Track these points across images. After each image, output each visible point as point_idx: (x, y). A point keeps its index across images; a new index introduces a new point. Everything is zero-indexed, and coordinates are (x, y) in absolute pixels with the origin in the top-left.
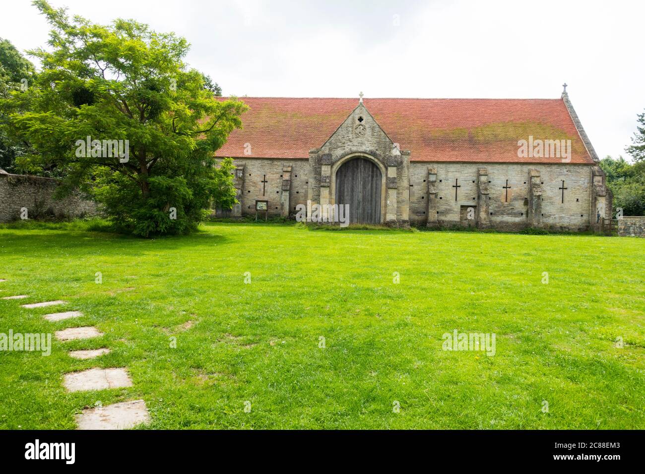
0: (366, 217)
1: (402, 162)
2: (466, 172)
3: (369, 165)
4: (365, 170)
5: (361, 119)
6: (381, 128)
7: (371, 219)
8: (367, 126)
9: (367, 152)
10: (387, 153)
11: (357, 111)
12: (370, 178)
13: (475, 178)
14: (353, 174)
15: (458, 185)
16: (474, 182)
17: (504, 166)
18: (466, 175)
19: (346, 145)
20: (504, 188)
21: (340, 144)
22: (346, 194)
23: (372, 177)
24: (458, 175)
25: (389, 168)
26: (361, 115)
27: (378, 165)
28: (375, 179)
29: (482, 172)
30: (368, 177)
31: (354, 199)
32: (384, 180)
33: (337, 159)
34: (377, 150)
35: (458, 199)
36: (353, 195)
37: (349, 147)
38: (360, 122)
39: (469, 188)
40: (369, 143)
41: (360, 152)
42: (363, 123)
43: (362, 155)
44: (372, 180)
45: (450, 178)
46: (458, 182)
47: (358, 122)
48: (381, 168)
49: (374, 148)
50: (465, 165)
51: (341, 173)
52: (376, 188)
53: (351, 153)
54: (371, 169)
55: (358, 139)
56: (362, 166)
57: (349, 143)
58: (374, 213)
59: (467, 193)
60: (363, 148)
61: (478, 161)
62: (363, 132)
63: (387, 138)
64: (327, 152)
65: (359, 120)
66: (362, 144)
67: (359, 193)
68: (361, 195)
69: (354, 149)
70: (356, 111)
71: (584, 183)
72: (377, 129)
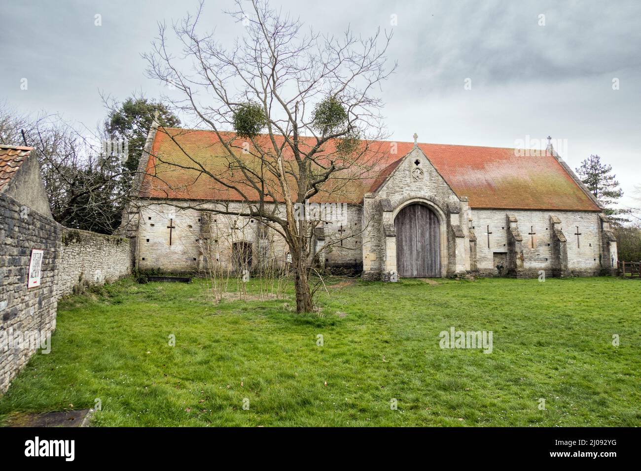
0: (426, 269)
1: (461, 209)
2: (496, 218)
3: (427, 212)
4: (422, 217)
5: (417, 163)
6: (438, 173)
7: (431, 270)
8: (424, 170)
9: (426, 197)
10: (446, 199)
11: (414, 154)
12: (428, 225)
13: (504, 225)
14: (411, 222)
15: (490, 232)
16: (503, 228)
17: (528, 213)
18: (496, 221)
19: (404, 190)
20: (529, 234)
21: (398, 189)
22: (404, 243)
23: (430, 224)
24: (488, 222)
25: (452, 216)
26: (418, 158)
27: (438, 211)
28: (433, 226)
29: (512, 219)
30: (425, 226)
31: (413, 249)
32: (443, 228)
33: (396, 205)
34: (435, 195)
35: (490, 246)
36: (411, 245)
37: (408, 192)
38: (417, 165)
39: (500, 234)
40: (427, 188)
41: (419, 198)
42: (420, 166)
43: (421, 200)
44: (430, 228)
45: (482, 225)
46: (489, 229)
47: (415, 166)
48: (440, 215)
49: (432, 194)
50: (494, 211)
51: (398, 221)
52: (435, 236)
53: (410, 199)
54: (428, 216)
55: (416, 183)
56: (419, 213)
57: (407, 188)
58: (434, 264)
59: (498, 240)
60: (422, 194)
61: (505, 207)
62: (421, 176)
63: (445, 183)
64: (384, 197)
65: (415, 163)
66: (421, 189)
67: (418, 242)
68: (419, 244)
69: (413, 194)
70: (412, 153)
71: (594, 229)
72: (435, 173)
